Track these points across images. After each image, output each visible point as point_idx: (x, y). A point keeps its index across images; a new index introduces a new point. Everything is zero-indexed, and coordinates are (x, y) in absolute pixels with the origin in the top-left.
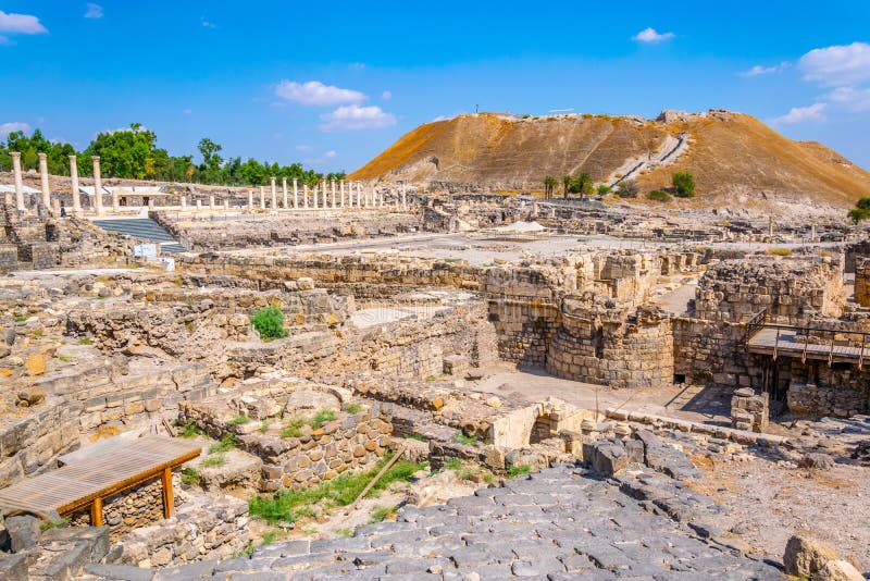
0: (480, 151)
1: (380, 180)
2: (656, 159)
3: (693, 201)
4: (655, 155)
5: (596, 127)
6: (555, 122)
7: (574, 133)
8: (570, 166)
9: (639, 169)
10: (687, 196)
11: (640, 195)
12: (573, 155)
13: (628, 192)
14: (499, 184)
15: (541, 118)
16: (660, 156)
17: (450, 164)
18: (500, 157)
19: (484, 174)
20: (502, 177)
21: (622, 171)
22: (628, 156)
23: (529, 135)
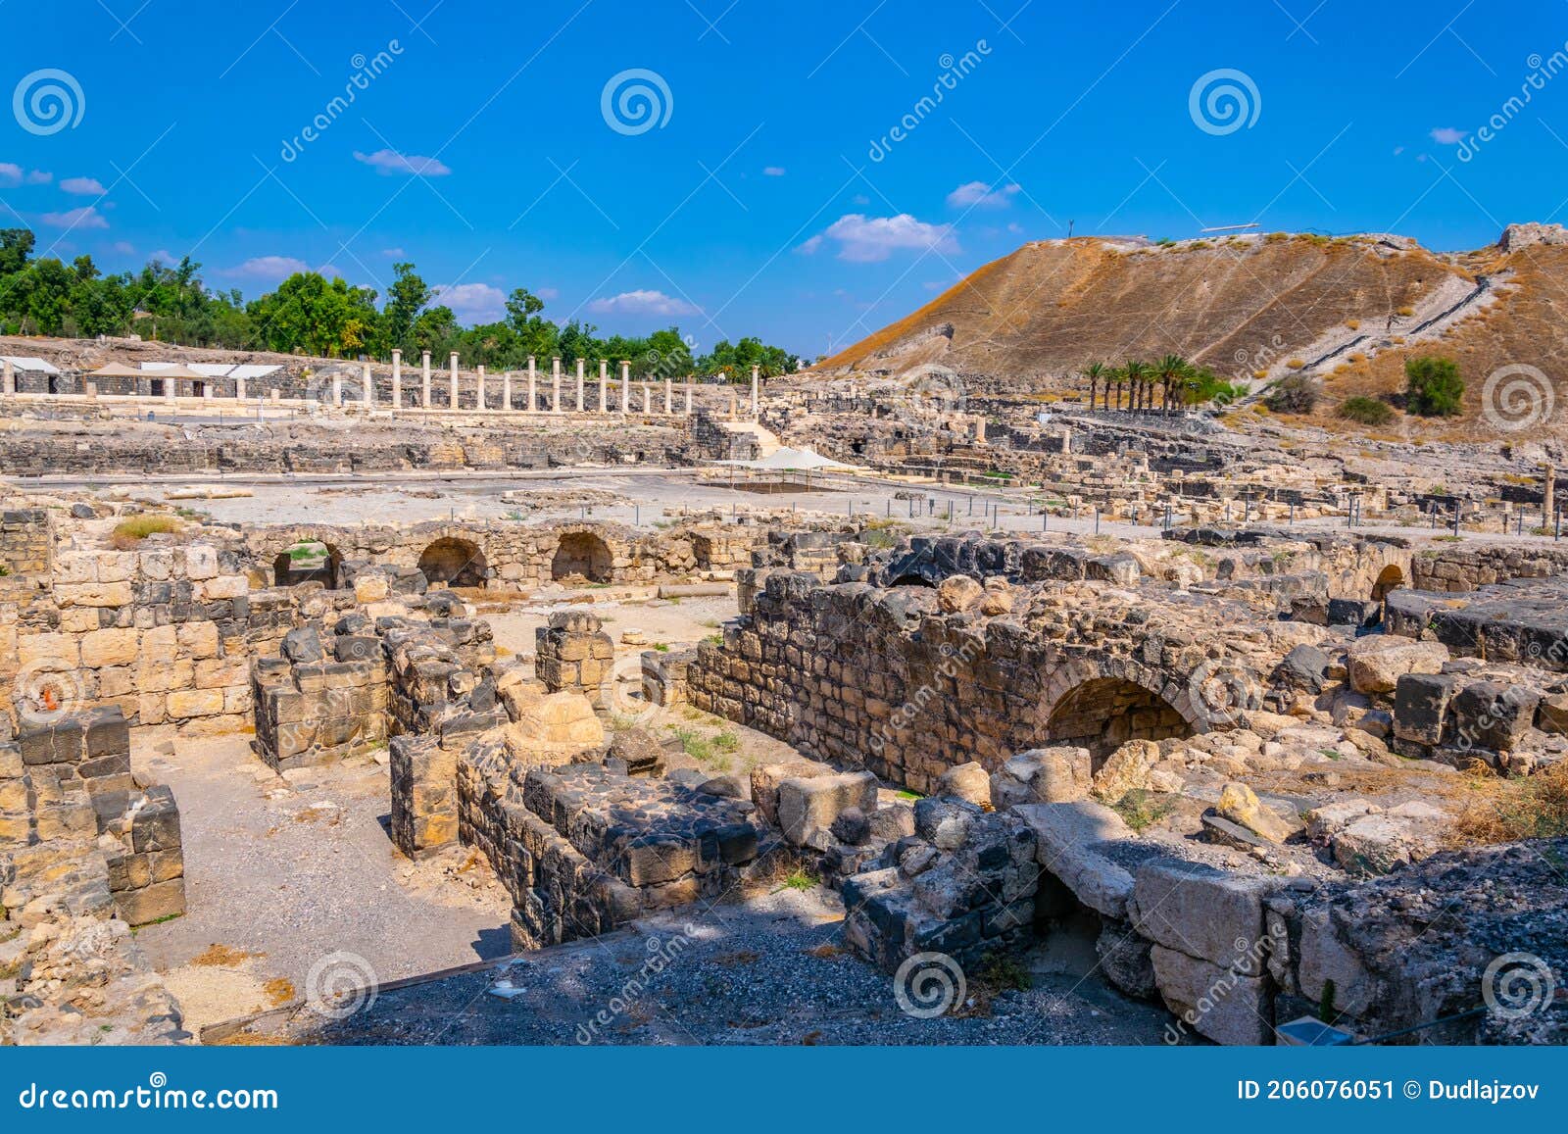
0: (1040, 315)
1: (853, 368)
2: (1401, 330)
3: (1455, 424)
4: (1402, 320)
5: (1286, 261)
6: (1203, 253)
7: (1235, 275)
8: (1198, 343)
9: (1348, 353)
10: (1439, 413)
11: (1320, 408)
12: (1215, 318)
13: (1292, 400)
14: (1048, 379)
15: (1179, 244)
16: (1414, 322)
17: (972, 337)
18: (1071, 325)
19: (1027, 357)
20: (1057, 365)
21: (1305, 355)
22: (1335, 323)
23: (1142, 280)
